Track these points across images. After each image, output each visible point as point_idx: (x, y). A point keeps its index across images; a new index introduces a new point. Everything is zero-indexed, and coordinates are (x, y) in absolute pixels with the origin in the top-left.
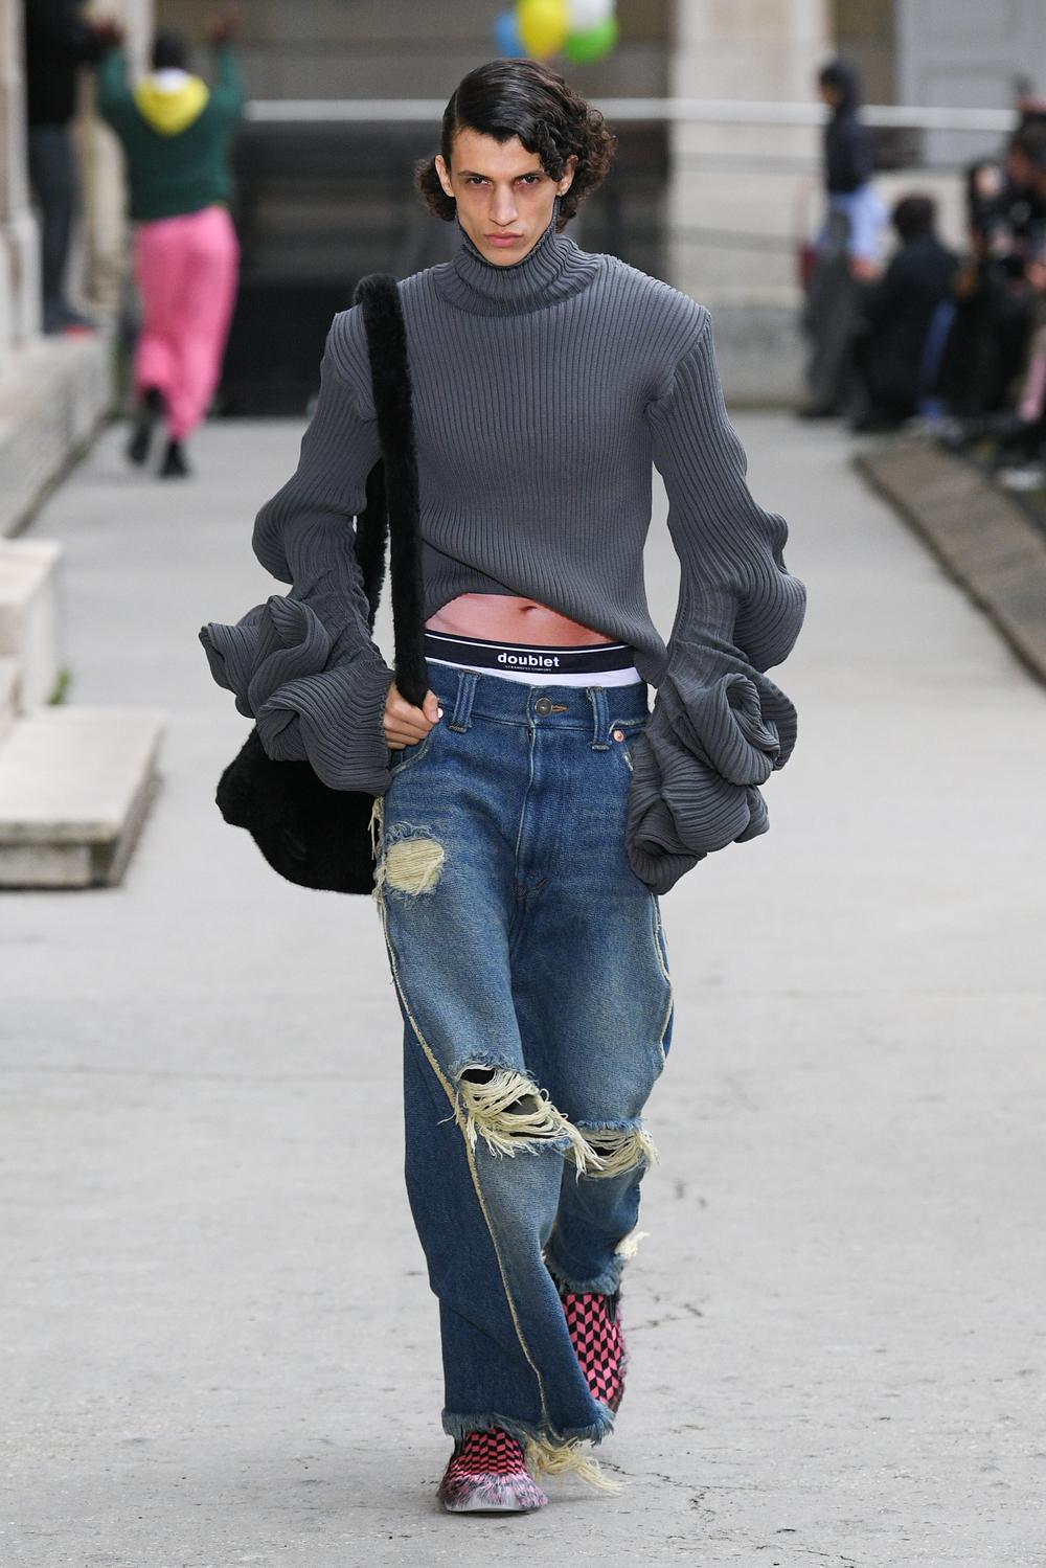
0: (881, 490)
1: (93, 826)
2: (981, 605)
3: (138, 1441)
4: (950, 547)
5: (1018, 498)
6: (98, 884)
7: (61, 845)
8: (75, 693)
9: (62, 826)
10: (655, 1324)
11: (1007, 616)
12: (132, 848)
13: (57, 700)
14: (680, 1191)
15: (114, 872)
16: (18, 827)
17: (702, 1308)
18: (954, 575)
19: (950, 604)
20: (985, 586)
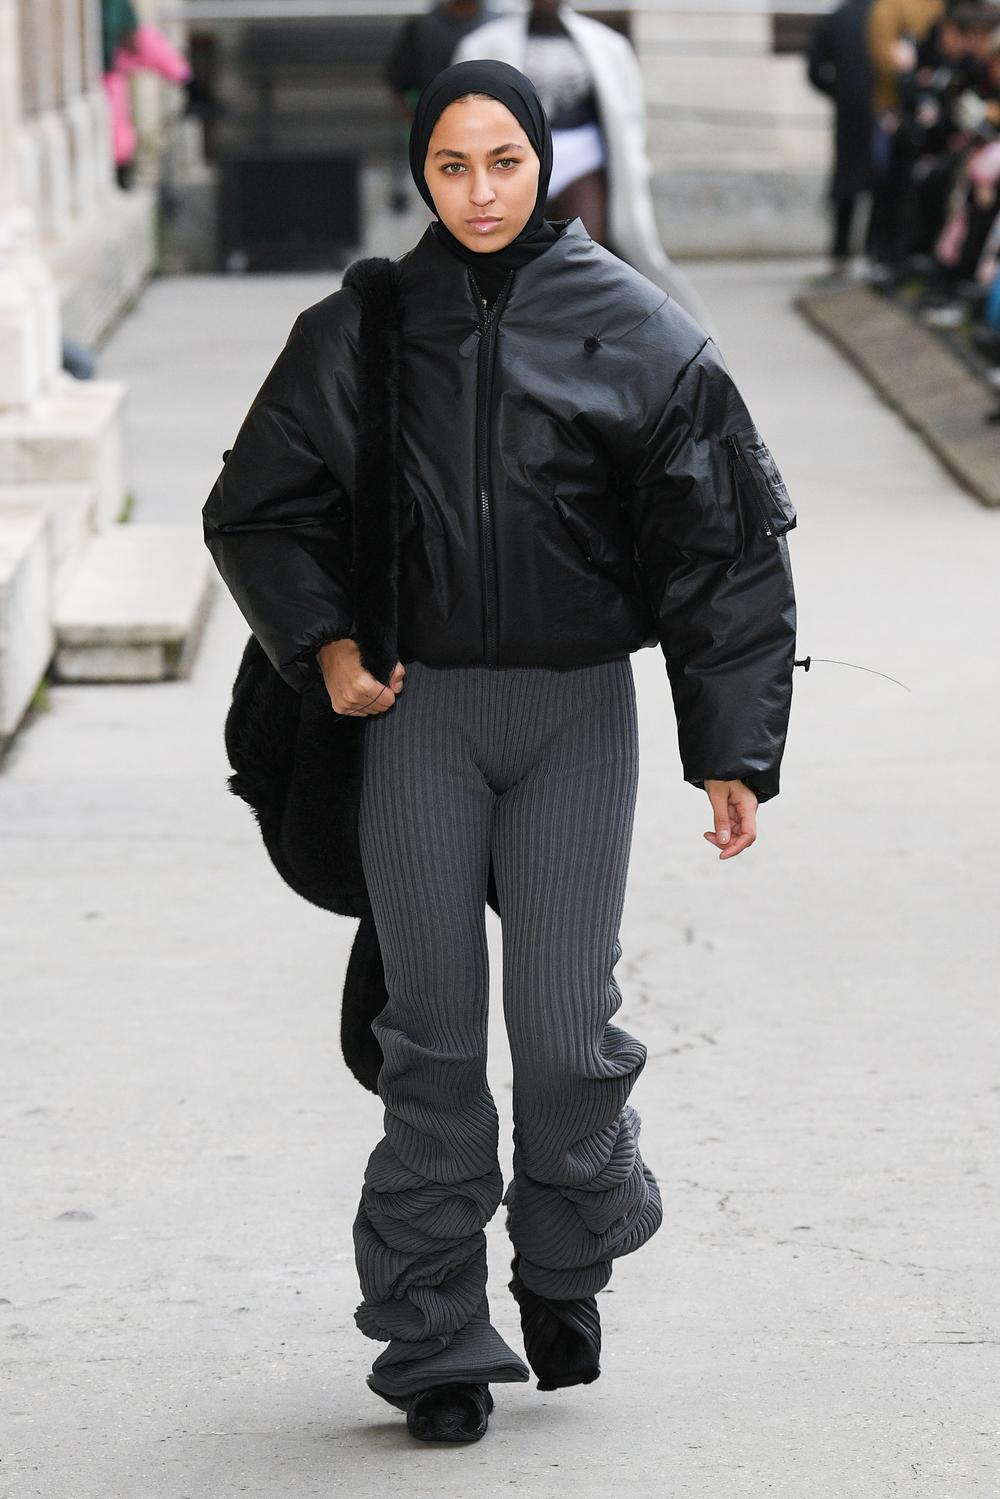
0: (821, 329)
1: (166, 628)
2: (913, 426)
3: (239, 1158)
4: (884, 376)
5: (942, 333)
6: (169, 678)
7: (137, 644)
8: (140, 513)
9: (138, 629)
10: (676, 1051)
11: (937, 434)
12: (197, 646)
13: (124, 519)
14: (690, 936)
15: (182, 667)
16: (100, 630)
17: (716, 1037)
18: (888, 400)
19: (884, 426)
20: (916, 409)
